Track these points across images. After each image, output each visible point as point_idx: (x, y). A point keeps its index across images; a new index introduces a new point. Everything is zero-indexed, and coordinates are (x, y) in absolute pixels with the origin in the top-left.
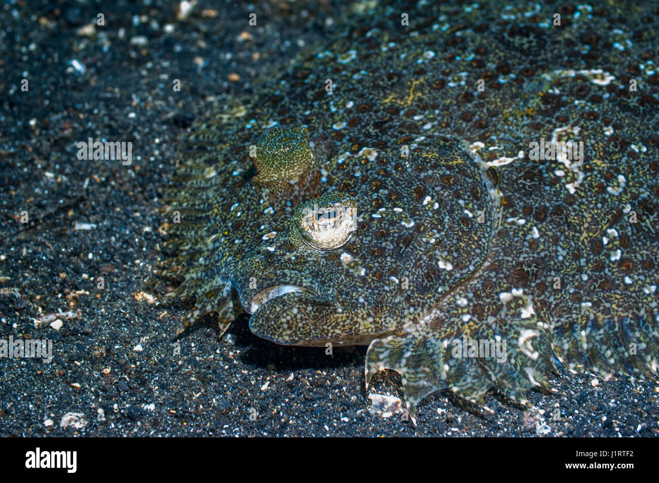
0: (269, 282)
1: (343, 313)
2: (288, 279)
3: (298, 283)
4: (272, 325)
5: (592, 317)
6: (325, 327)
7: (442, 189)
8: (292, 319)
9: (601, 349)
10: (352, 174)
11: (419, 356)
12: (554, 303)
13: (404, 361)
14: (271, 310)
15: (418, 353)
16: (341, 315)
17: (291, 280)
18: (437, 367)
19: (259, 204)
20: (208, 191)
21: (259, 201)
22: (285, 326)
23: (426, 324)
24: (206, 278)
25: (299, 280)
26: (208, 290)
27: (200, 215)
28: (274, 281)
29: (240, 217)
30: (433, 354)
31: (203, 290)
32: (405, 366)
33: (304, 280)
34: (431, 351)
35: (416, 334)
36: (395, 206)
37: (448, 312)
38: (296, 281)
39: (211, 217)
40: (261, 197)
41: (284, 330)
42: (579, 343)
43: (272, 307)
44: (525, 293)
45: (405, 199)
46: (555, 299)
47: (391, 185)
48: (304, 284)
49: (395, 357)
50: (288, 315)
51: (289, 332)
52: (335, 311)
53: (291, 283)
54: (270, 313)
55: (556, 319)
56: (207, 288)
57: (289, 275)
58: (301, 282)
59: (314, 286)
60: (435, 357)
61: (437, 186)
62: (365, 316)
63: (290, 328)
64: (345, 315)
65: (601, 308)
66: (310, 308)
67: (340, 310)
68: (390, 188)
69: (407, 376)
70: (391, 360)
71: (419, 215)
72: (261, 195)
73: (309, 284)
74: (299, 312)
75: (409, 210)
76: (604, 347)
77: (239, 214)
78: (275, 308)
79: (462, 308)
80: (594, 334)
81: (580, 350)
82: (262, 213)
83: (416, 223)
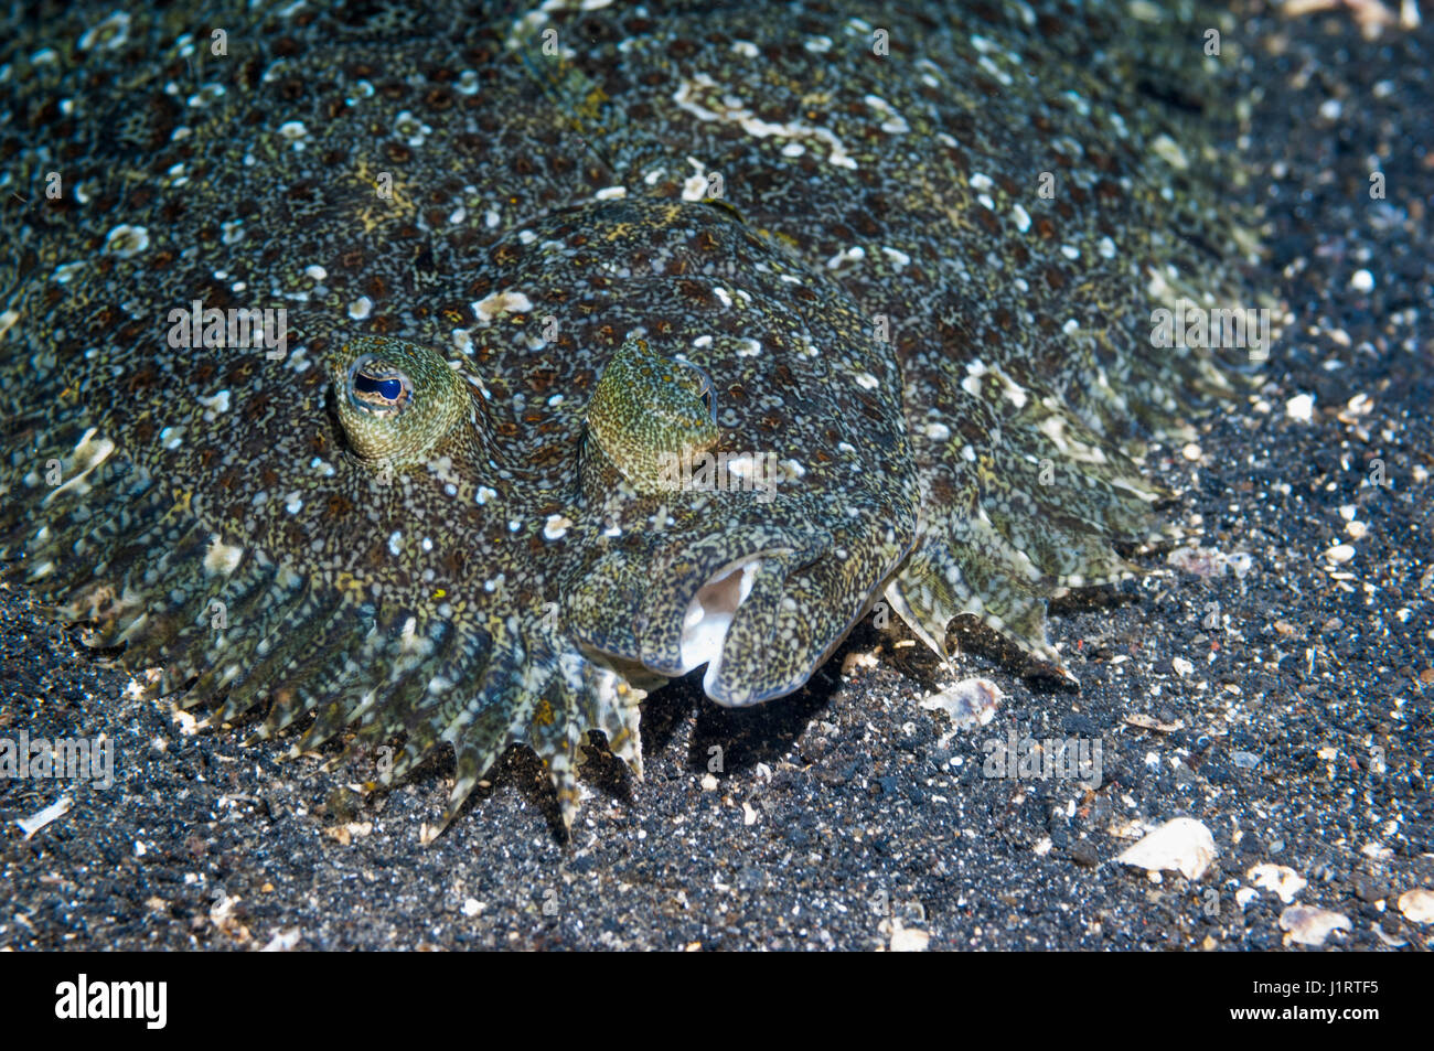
0: (691, 582)
1: (850, 555)
2: (723, 553)
3: (746, 549)
4: (775, 659)
5: (1093, 344)
6: (846, 601)
7: (716, 266)
8: (798, 622)
9: (1142, 394)
10: (522, 353)
11: (969, 564)
12: (1029, 354)
13: (960, 590)
14: (760, 631)
15: (963, 561)
16: (852, 561)
17: (729, 552)
18: (1009, 566)
19: (451, 498)
20: (279, 578)
21: (443, 492)
22: (795, 644)
23: (930, 502)
24: (497, 697)
25: (744, 543)
26: (531, 709)
27: (330, 624)
28: (699, 574)
29: (436, 547)
30: (983, 548)
31: (520, 717)
32: (970, 596)
33: (752, 537)
34: (975, 546)
35: (934, 531)
36: (689, 339)
37: (939, 460)
38: (739, 547)
39: (358, 605)
40: (441, 485)
41: (796, 653)
42: (1107, 404)
43: (757, 622)
44: (986, 363)
45: (689, 318)
46: (1025, 346)
47: (636, 315)
48: (759, 544)
49: (942, 590)
50: (786, 620)
51: (804, 652)
52: (840, 562)
53: (733, 556)
54: (762, 637)
55: (1055, 381)
56: (524, 707)
57: (717, 545)
58: (751, 544)
59: (776, 536)
60: (989, 551)
61: (702, 266)
62: (881, 534)
63: (802, 644)
64: (856, 556)
65: (1091, 319)
66: (805, 583)
67: (842, 554)
68: (639, 320)
69: (990, 608)
70: (943, 601)
71: (746, 325)
72: (437, 481)
73: (767, 538)
74: (798, 602)
75: (720, 328)
76: (1145, 386)
77: (428, 545)
78: (764, 620)
79: (950, 440)
80: (1114, 374)
81: (1117, 417)
82: (479, 508)
83: (759, 340)
